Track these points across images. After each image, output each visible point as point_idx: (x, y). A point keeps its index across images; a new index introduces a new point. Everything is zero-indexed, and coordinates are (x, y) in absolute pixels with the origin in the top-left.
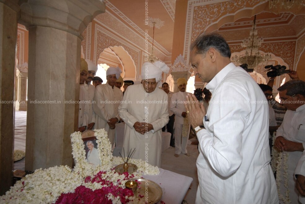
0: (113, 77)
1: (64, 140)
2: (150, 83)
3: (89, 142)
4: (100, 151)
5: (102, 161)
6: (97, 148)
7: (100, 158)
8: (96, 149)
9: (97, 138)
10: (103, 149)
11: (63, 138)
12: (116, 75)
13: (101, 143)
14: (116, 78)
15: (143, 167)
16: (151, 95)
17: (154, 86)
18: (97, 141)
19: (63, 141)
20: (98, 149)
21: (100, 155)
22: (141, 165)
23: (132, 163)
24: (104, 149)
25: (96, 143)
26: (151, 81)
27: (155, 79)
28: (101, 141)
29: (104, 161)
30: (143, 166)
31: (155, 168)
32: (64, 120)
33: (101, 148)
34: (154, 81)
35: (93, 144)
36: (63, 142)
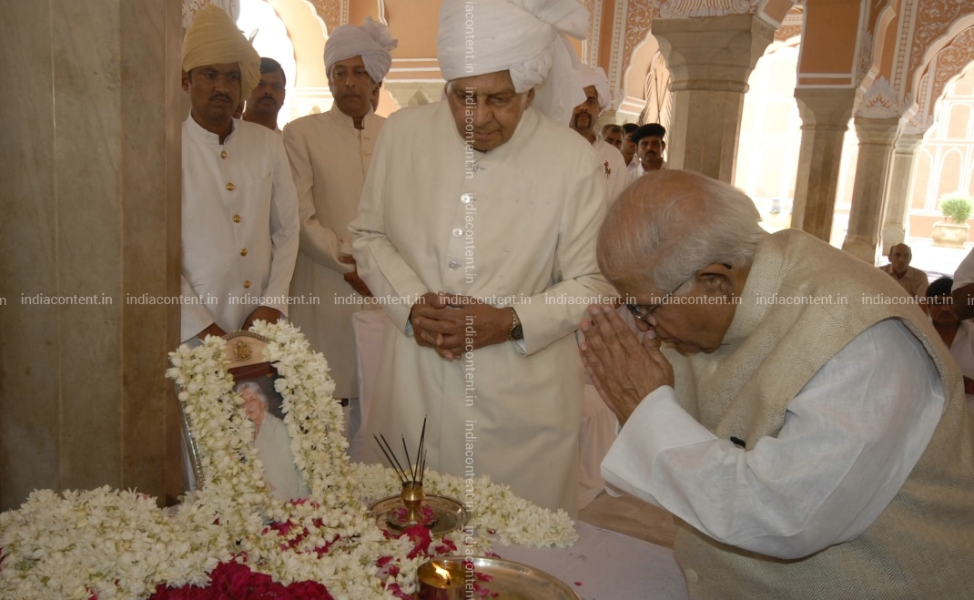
0: (350, 70)
1: (125, 377)
3: (247, 387)
4: (294, 428)
7: (298, 459)
9: (280, 368)
10: (308, 418)
11: (121, 371)
12: (364, 59)
13: (300, 392)
15: (498, 512)
17: (502, 114)
18: (280, 385)
19: (122, 383)
20: (288, 419)
21: (295, 447)
22: (487, 504)
23: (446, 493)
24: (315, 423)
25: (278, 391)
27: (505, 75)
28: (298, 382)
29: (316, 476)
30: (494, 507)
31: (554, 515)
32: (122, 286)
33: (302, 417)
35: (262, 398)
36: (122, 388)
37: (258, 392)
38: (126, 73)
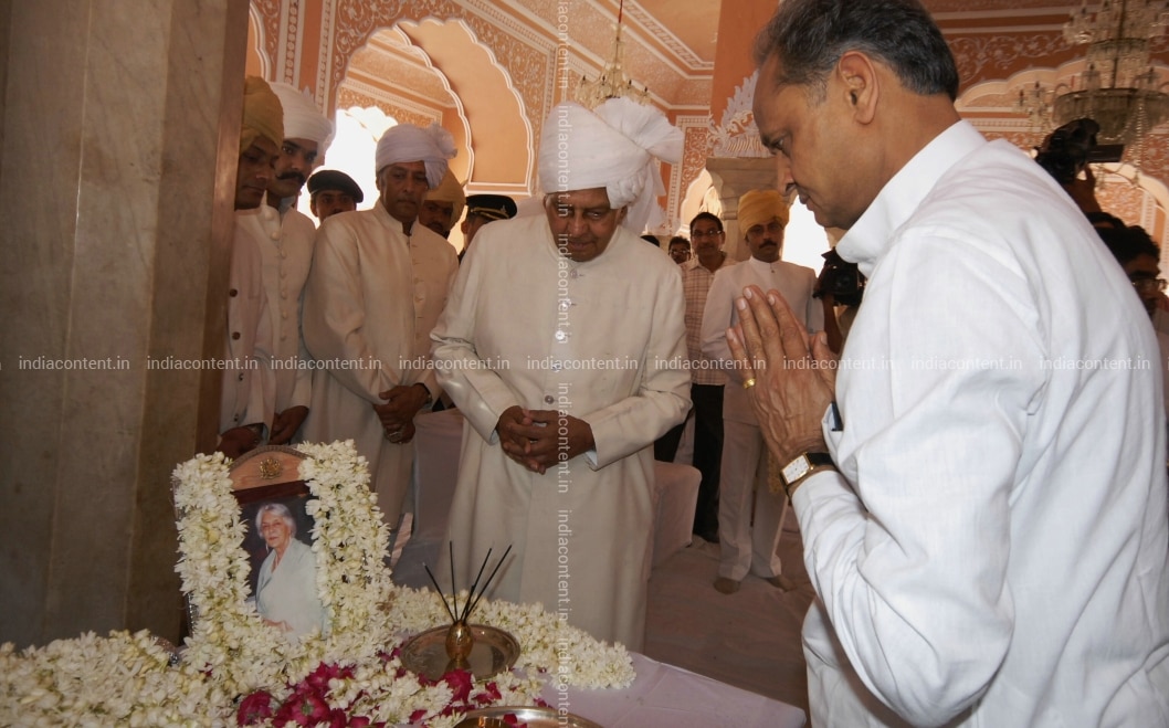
0: (410, 175)
1: (139, 493)
2: (578, 213)
3: (271, 508)
4: (324, 556)
5: (332, 613)
6: (310, 542)
7: (323, 593)
8: (303, 547)
9: (314, 488)
10: (341, 545)
11: (135, 487)
12: (427, 165)
13: (335, 518)
14: (425, 180)
15: (551, 647)
16: (591, 271)
17: (598, 227)
18: (312, 508)
19: (134, 499)
20: (316, 546)
21: (323, 578)
22: (539, 638)
23: (495, 624)
24: (349, 550)
25: (309, 513)
26: (587, 201)
27: (602, 191)
28: (334, 504)
29: (344, 613)
30: (546, 640)
31: (611, 651)
32: (144, 392)
33: (334, 544)
34: (598, 202)
35: (289, 522)
36: (134, 506)
37: (286, 514)
38: (167, 166)
